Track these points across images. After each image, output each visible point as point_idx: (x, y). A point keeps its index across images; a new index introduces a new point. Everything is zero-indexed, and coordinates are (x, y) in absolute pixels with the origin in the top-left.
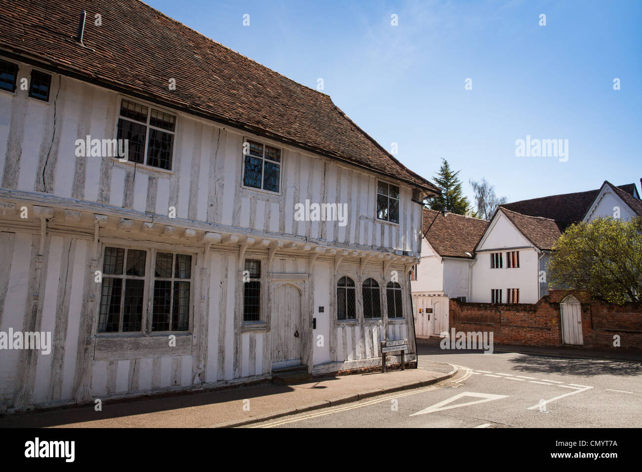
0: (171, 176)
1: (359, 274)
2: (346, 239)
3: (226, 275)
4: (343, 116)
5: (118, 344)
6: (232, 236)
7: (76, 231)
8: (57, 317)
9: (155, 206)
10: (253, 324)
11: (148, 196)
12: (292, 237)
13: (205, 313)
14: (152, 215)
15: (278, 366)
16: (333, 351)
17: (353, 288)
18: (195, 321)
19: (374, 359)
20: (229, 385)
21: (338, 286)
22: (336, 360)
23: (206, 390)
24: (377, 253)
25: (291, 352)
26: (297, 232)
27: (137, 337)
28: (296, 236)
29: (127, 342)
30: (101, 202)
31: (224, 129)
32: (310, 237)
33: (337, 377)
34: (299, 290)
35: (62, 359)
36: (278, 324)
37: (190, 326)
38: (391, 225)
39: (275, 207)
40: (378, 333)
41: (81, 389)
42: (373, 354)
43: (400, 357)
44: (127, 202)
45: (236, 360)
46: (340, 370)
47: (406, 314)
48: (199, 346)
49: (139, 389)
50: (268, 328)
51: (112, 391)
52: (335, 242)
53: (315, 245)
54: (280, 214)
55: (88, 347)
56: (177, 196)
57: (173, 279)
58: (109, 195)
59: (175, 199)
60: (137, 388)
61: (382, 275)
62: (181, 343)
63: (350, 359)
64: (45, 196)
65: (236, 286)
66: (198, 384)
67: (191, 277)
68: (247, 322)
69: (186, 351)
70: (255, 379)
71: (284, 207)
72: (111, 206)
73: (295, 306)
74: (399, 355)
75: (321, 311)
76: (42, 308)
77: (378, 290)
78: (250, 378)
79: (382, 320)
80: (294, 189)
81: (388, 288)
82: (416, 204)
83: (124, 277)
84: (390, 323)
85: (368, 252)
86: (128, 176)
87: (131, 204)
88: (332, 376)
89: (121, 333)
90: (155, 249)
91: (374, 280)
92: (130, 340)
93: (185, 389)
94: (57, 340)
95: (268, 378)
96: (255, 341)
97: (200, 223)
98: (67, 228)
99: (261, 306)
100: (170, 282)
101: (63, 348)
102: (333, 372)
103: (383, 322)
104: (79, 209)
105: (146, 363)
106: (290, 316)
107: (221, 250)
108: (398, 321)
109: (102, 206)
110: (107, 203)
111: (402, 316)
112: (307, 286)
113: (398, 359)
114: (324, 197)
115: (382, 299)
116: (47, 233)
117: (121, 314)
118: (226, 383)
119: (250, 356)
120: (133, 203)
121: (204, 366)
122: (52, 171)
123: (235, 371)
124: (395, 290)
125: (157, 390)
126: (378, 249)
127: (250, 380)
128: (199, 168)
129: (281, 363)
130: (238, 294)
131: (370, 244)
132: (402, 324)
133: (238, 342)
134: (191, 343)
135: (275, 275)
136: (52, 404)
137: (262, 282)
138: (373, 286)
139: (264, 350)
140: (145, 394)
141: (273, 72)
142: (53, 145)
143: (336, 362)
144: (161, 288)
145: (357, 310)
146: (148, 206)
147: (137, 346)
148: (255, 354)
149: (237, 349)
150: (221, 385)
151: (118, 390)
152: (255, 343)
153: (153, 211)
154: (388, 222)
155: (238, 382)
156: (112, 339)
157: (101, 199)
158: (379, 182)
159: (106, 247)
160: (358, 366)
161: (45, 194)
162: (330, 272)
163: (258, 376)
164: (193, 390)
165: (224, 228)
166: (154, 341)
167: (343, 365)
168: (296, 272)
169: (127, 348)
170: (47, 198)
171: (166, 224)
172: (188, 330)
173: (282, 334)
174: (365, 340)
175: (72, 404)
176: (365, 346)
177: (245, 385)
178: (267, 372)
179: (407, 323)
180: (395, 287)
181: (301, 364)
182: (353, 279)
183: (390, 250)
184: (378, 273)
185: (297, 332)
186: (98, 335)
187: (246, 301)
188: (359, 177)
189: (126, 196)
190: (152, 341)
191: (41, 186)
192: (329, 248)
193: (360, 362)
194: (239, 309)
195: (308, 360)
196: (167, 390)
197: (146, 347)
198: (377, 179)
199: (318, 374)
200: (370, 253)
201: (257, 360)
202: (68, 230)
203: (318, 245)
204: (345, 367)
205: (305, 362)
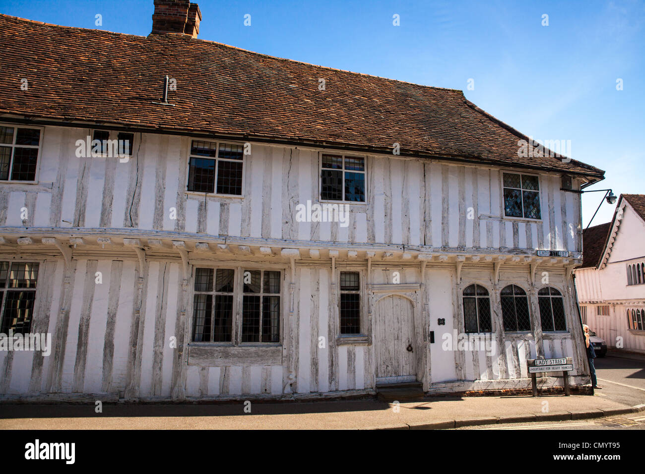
0: (242, 200)
1: (493, 281)
2: (460, 243)
3: (318, 288)
4: (474, 109)
5: (208, 353)
6: (311, 250)
7: (169, 256)
8: (156, 328)
9: (228, 229)
10: (352, 338)
11: (220, 220)
12: (385, 246)
13: (294, 326)
14: (224, 237)
15: (386, 382)
16: (460, 368)
17: (486, 297)
18: (285, 333)
19: (521, 379)
20: (323, 397)
21: (464, 295)
22: (463, 378)
23: (297, 400)
24: (510, 256)
25: (403, 367)
26: (391, 240)
27: (226, 347)
28: (390, 244)
29: (217, 351)
30: (178, 230)
31: (296, 148)
32: (409, 245)
33: (463, 398)
34: (411, 302)
35: (161, 363)
36: (385, 337)
37: (281, 338)
38: (528, 222)
39: (361, 217)
40: (526, 349)
41: (176, 389)
42: (519, 374)
43: (563, 379)
44: (201, 228)
45: (332, 372)
46: (469, 389)
47: (571, 327)
48: (289, 357)
49: (230, 394)
50: (368, 342)
51: (204, 392)
52: (445, 248)
53: (416, 253)
54: (368, 224)
55: (181, 353)
56: (250, 218)
57: (261, 294)
58: (184, 223)
59: (247, 221)
60: (228, 392)
61: (529, 280)
62: (271, 354)
63: (484, 378)
64: (131, 230)
65: (329, 300)
66: (289, 394)
67: (281, 292)
68: (345, 335)
69: (276, 361)
70: (355, 394)
71: (372, 216)
72: (186, 233)
73: (406, 318)
74: (561, 377)
75: (441, 324)
76: (144, 320)
77: (525, 299)
78: (349, 392)
79: (533, 334)
80: (384, 196)
81: (539, 296)
82: (568, 193)
83: (214, 293)
84: (544, 338)
85: (495, 256)
86: (201, 205)
87: (204, 230)
88: (457, 396)
89: (212, 343)
90: (242, 268)
91: (517, 286)
92: (220, 350)
93: (274, 397)
94: (156, 346)
95: (370, 393)
96: (354, 354)
97: (275, 240)
98: (161, 254)
99: (361, 318)
100: (259, 297)
101: (161, 353)
102: (459, 392)
103: (533, 336)
104: (159, 238)
105: (236, 371)
106: (400, 329)
107: (311, 264)
108: (558, 336)
109: (179, 233)
110: (182, 231)
111: (566, 330)
112: (419, 297)
113: (560, 382)
114: (425, 200)
115: (531, 309)
116: (146, 260)
117: (212, 326)
118: (320, 395)
119: (348, 370)
120: (206, 229)
121: (296, 377)
122: (136, 210)
123: (331, 383)
124: (552, 298)
125: (246, 396)
126: (510, 252)
127: (348, 394)
128: (271, 189)
129: (390, 378)
130: (332, 307)
131: (497, 245)
132: (565, 338)
133: (334, 355)
134: (281, 354)
135: (375, 286)
136: (153, 399)
137: (361, 294)
138: (516, 294)
139: (365, 364)
140: (234, 399)
141: (391, 82)
142: (137, 189)
143: (463, 381)
144: (250, 303)
145: (493, 322)
146: (221, 229)
147: (226, 355)
148: (354, 367)
149: (332, 362)
150: (314, 396)
151: (210, 393)
152: (355, 357)
153: (226, 233)
154: (523, 218)
155: (333, 395)
156: (203, 348)
157: (177, 228)
158: (505, 175)
159: (197, 269)
160: (495, 387)
161: (132, 228)
162: (452, 280)
163: (359, 390)
164: (283, 399)
165: (301, 243)
166: (243, 351)
167: (473, 385)
168: (404, 282)
169: (217, 356)
170: (133, 231)
171: (239, 244)
172: (279, 342)
173: (391, 348)
174: (505, 356)
175: (169, 401)
176: (506, 363)
177: (343, 398)
178: (370, 387)
179: (573, 337)
180: (552, 295)
181: (417, 380)
182: (486, 287)
183: (528, 251)
184: (523, 279)
185: (410, 346)
186: (192, 343)
187: (343, 314)
188: (475, 172)
189: (200, 222)
190: (241, 351)
191: (129, 223)
192: (436, 254)
193: (499, 383)
194: (334, 322)
195: (423, 377)
196: (256, 397)
197: (234, 356)
198: (502, 172)
199: (437, 393)
200: (499, 256)
201: (357, 373)
202: (162, 256)
203: (421, 253)
204: (476, 387)
205: (419, 379)
